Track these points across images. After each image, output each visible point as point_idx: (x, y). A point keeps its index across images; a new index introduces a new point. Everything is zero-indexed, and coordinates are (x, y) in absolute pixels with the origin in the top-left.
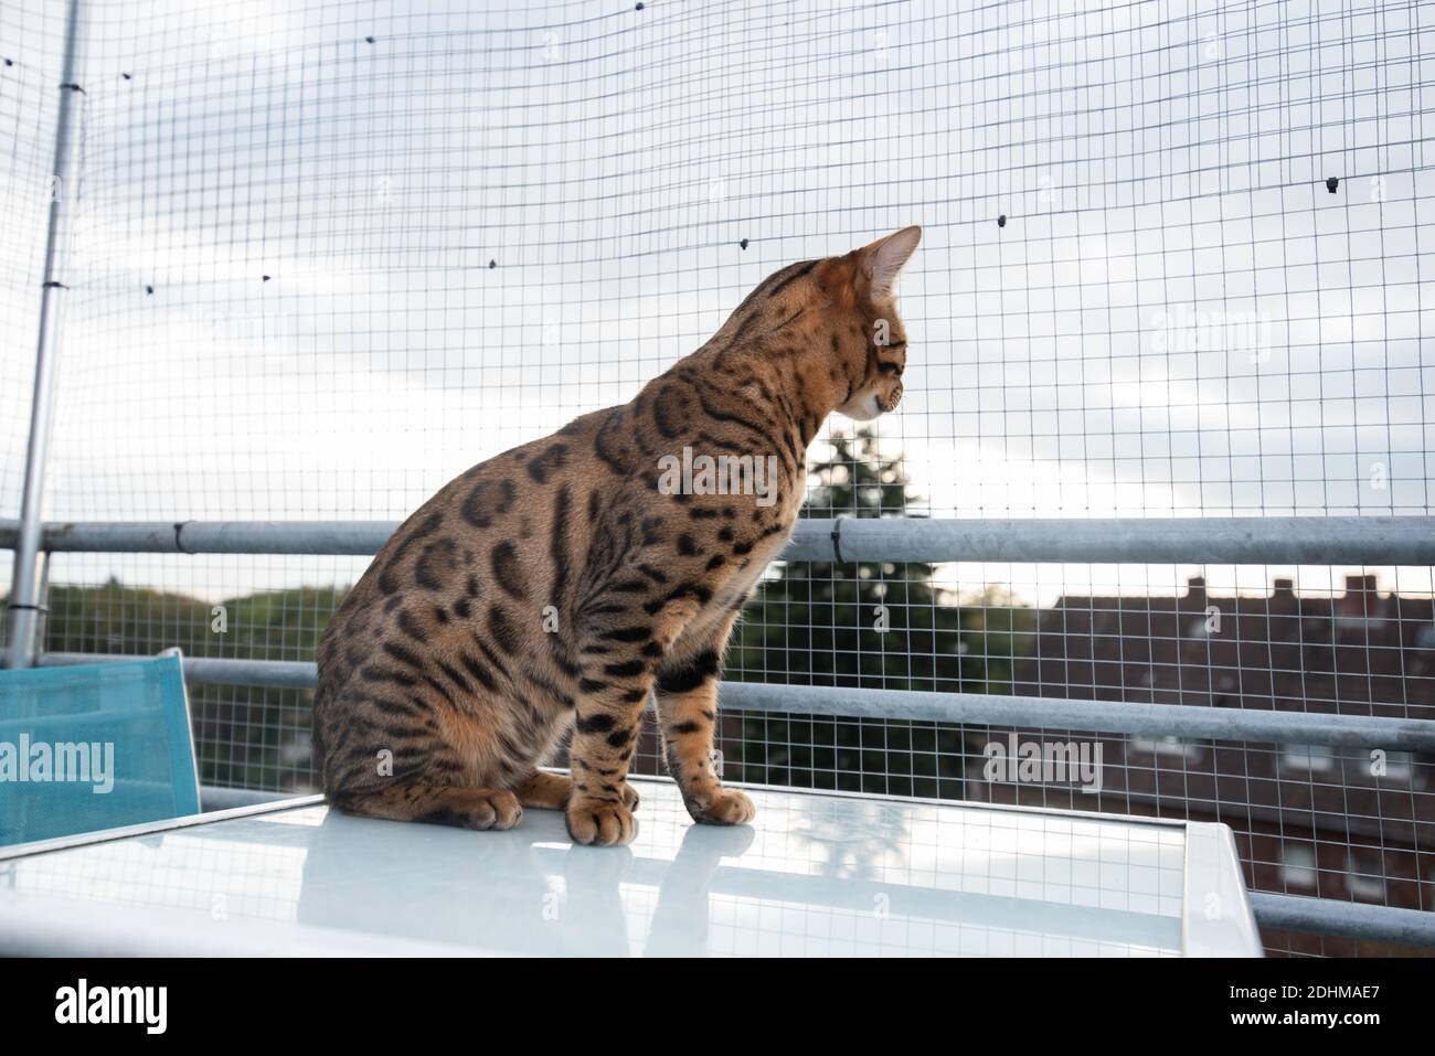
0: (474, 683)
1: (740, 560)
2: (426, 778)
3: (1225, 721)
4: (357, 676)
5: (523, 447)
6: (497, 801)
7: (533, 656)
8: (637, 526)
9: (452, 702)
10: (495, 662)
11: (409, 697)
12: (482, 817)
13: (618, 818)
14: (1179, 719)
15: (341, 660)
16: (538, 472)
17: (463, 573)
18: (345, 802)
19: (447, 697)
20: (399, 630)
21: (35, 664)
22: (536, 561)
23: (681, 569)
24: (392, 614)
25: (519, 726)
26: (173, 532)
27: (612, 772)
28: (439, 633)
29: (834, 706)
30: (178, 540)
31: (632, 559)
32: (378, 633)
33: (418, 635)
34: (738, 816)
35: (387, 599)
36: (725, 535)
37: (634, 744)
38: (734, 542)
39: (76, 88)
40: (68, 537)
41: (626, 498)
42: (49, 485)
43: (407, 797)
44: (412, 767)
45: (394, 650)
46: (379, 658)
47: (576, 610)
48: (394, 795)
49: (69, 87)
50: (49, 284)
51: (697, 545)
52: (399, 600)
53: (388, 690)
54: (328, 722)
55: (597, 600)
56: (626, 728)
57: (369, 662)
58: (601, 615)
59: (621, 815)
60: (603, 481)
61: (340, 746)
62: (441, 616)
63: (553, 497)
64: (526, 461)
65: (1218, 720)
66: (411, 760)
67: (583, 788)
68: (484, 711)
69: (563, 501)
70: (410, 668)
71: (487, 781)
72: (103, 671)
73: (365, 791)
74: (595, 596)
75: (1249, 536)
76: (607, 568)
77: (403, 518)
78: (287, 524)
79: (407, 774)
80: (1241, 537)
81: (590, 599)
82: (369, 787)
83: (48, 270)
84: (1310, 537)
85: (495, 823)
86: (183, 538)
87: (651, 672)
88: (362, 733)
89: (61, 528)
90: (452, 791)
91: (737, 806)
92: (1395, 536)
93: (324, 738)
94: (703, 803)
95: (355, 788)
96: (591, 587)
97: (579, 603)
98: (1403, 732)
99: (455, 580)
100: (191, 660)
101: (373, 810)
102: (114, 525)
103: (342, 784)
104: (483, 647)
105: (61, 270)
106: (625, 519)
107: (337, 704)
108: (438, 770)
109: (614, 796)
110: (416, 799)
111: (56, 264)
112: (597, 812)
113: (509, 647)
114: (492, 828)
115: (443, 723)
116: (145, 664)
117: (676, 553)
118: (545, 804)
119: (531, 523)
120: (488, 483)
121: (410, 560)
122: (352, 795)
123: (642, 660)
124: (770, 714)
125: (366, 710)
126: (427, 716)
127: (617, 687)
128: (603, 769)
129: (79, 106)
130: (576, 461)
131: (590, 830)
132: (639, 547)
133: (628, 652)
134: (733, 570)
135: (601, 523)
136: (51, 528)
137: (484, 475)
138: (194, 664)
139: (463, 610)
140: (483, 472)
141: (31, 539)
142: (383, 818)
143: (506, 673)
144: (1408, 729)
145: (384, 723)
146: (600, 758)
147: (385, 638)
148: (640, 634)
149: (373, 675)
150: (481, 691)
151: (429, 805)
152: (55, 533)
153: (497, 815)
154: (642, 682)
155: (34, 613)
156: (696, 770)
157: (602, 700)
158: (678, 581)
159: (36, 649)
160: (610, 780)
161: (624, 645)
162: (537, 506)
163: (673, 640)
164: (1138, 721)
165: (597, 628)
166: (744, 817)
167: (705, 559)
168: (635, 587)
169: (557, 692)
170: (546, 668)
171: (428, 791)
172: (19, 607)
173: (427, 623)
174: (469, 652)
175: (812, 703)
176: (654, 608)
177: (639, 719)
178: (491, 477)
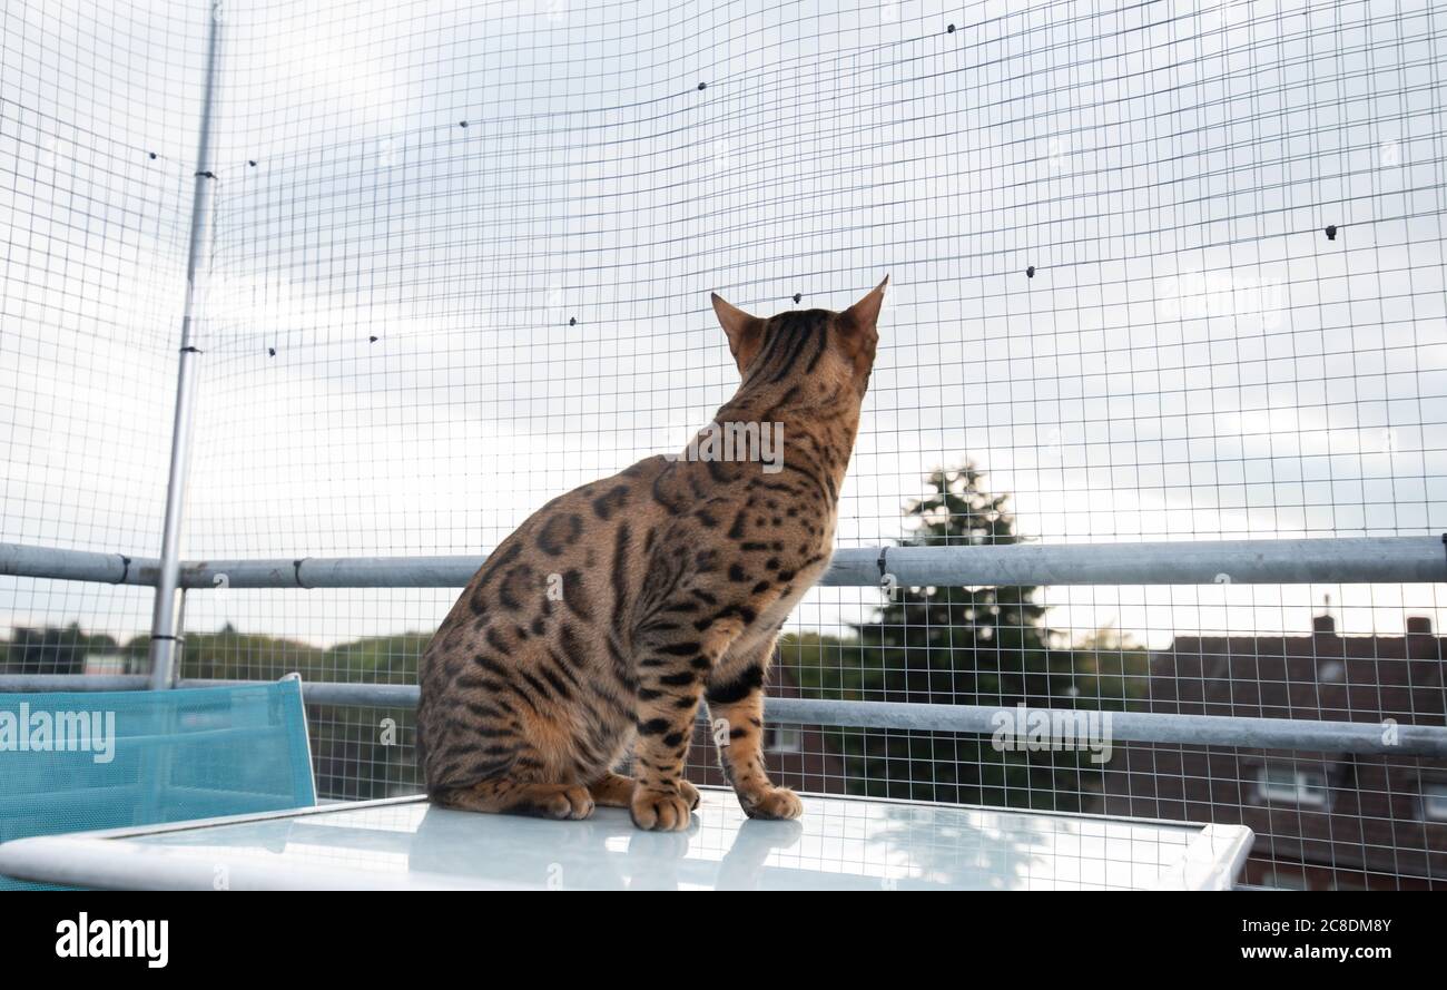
0: (551, 690)
1: (783, 587)
2: (511, 774)
3: (1241, 729)
4: (453, 685)
5: (592, 484)
6: (571, 794)
7: (598, 671)
8: (692, 556)
9: (533, 705)
10: (567, 673)
11: (497, 701)
12: (560, 808)
13: (674, 805)
14: (1199, 727)
15: (439, 672)
16: (602, 510)
17: (539, 595)
18: (442, 797)
19: (529, 701)
20: (488, 645)
21: (173, 687)
22: (599, 586)
23: (728, 592)
24: (482, 631)
25: (591, 731)
26: (293, 568)
27: (669, 768)
28: (521, 647)
29: (883, 719)
30: (298, 576)
31: (686, 584)
32: (470, 647)
33: (503, 649)
34: (786, 811)
35: (478, 619)
36: (772, 565)
37: (688, 745)
38: (779, 571)
39: (209, 175)
40: (202, 574)
41: (681, 533)
42: (185, 530)
43: (495, 791)
44: (500, 763)
45: (484, 662)
46: (471, 669)
47: (634, 629)
48: (484, 790)
49: (203, 175)
50: (185, 350)
51: (746, 573)
52: (487, 619)
53: (479, 696)
54: (428, 726)
55: (653, 619)
56: (680, 730)
57: (463, 672)
58: (657, 633)
59: (678, 805)
60: (661, 520)
61: (439, 745)
62: (522, 634)
63: (615, 532)
64: (593, 498)
65: (1236, 729)
66: (499, 758)
67: (644, 782)
68: (560, 715)
69: (623, 537)
70: (497, 677)
71: (565, 778)
72: (234, 693)
73: (461, 785)
74: (651, 615)
75: (1260, 557)
76: (661, 591)
77: (488, 552)
78: (392, 560)
79: (494, 770)
80: (1253, 558)
81: (645, 620)
82: (463, 782)
83: (185, 336)
84: (1317, 558)
85: (570, 813)
86: (301, 573)
87: (700, 682)
88: (457, 734)
89: (195, 566)
90: (535, 787)
91: (784, 802)
92: (1396, 555)
93: (425, 740)
94: (753, 799)
95: (451, 783)
96: (647, 609)
97: (636, 623)
98: (1407, 737)
99: (531, 600)
100: (309, 684)
101: (466, 803)
102: (241, 563)
103: (440, 779)
104: (556, 660)
105: (196, 337)
106: (681, 552)
107: (436, 709)
108: (522, 767)
109: (672, 788)
110: (503, 793)
111: (192, 332)
112: (657, 802)
113: (578, 661)
114: (567, 818)
115: (525, 723)
116: (269, 687)
117: (726, 579)
118: (618, 803)
119: (595, 554)
120: (561, 516)
121: (495, 583)
122: (449, 789)
123: (692, 671)
124: (827, 728)
125: (460, 713)
126: (512, 718)
127: (671, 695)
128: (661, 765)
129: (212, 191)
130: (636, 502)
131: (651, 817)
132: (692, 575)
133: (681, 665)
134: (777, 595)
135: (655, 553)
136: (187, 567)
137: (558, 509)
138: (312, 687)
139: (539, 628)
140: (557, 506)
141: (170, 576)
142: (477, 811)
143: (576, 683)
144: (1413, 734)
145: (476, 724)
146: (658, 756)
147: (477, 651)
148: (690, 648)
149: (467, 683)
150: (557, 698)
151: (513, 799)
152: (190, 571)
153: (572, 807)
154: (693, 690)
155: (173, 643)
156: (745, 771)
157: (658, 707)
158: (726, 603)
159: (174, 676)
160: (667, 775)
161: (677, 658)
162: (601, 539)
163: (720, 655)
164: (1161, 729)
165: (652, 644)
166: (792, 811)
167: (752, 584)
168: (687, 607)
169: (619, 705)
170: (609, 682)
171: (513, 787)
172: (160, 637)
173: (511, 639)
174: (544, 663)
175: (863, 716)
176: (703, 626)
177: (691, 722)
178: (562, 511)
